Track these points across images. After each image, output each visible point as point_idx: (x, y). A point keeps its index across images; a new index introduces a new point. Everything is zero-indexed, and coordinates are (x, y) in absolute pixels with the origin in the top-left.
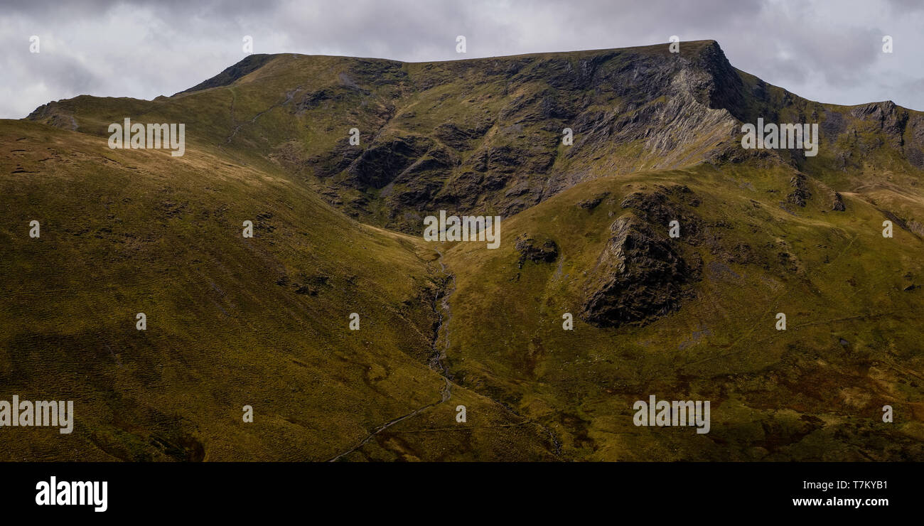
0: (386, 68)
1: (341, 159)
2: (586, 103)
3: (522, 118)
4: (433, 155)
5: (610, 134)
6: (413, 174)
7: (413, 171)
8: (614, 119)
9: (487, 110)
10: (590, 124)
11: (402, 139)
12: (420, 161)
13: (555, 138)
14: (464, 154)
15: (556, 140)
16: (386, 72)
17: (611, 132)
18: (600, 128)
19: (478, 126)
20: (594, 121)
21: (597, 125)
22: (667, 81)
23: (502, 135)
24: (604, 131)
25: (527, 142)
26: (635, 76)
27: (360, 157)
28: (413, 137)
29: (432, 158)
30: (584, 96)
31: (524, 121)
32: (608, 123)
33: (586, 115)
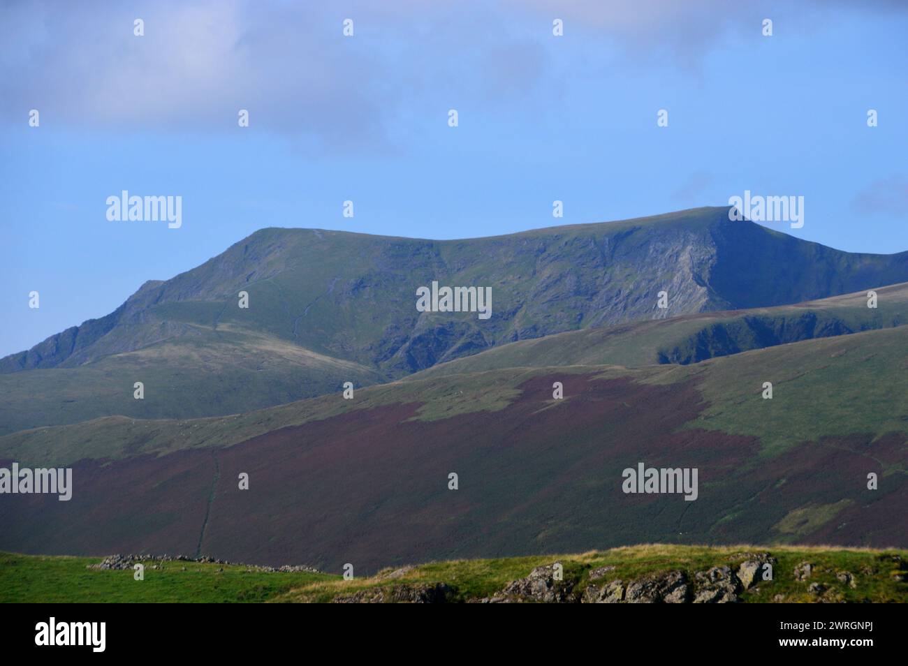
0: (418, 250)
1: (390, 345)
2: (606, 280)
3: (548, 298)
4: (470, 338)
5: (624, 310)
6: (453, 356)
7: (453, 353)
8: (629, 295)
9: (516, 292)
10: (609, 300)
11: (442, 325)
12: (459, 344)
13: (578, 315)
14: (497, 335)
15: (579, 317)
16: (418, 254)
17: (625, 308)
18: (616, 304)
19: (509, 307)
20: (612, 298)
21: (614, 301)
22: (675, 258)
23: (530, 315)
24: (620, 306)
25: (552, 321)
26: (651, 251)
27: (408, 344)
28: (452, 323)
29: (469, 340)
30: (606, 273)
31: (550, 301)
32: (624, 300)
33: (606, 292)
